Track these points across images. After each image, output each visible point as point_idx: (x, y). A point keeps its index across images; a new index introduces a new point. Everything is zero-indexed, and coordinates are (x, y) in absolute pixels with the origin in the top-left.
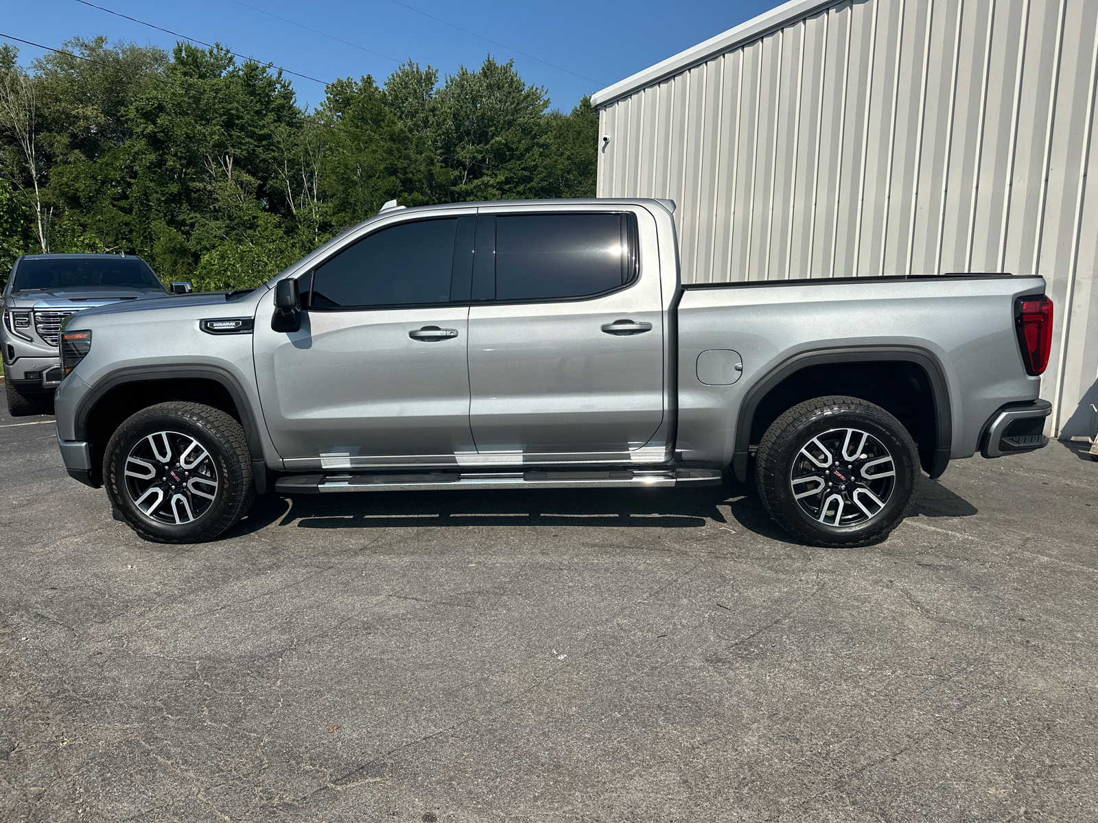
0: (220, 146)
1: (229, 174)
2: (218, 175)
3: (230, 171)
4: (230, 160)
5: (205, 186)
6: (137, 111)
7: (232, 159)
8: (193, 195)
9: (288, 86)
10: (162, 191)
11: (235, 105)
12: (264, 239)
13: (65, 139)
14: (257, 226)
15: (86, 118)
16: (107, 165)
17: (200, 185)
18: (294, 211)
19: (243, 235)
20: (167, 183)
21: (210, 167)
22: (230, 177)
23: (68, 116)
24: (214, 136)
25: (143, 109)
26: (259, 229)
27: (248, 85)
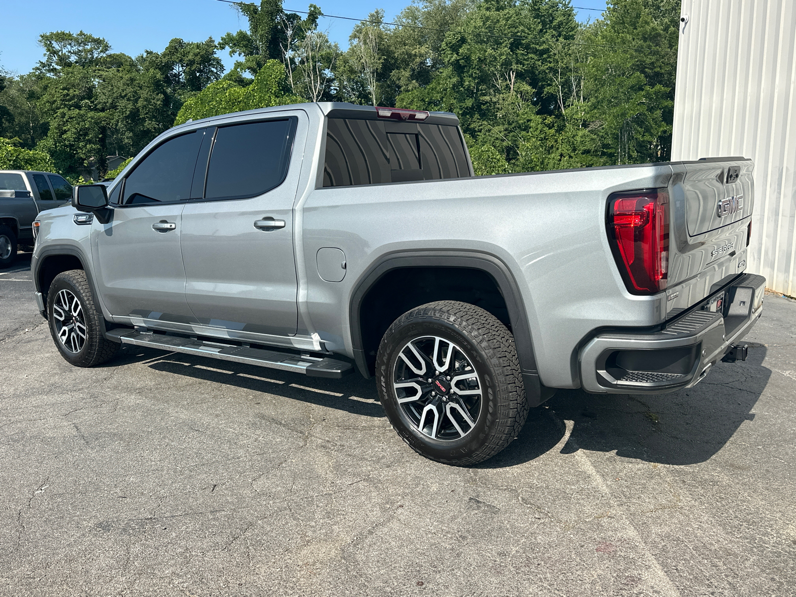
0: (507, 64)
1: (512, 86)
2: (503, 87)
3: (512, 83)
4: (513, 74)
5: (491, 99)
6: (447, 45)
7: (514, 73)
8: (483, 107)
9: (568, 5)
10: (460, 106)
11: (521, 28)
12: (534, 138)
13: (407, 74)
14: (530, 128)
15: (421, 55)
16: (433, 89)
17: (487, 98)
18: (564, 112)
19: (519, 136)
20: (465, 100)
21: (497, 83)
22: (512, 89)
23: (410, 55)
24: (502, 57)
25: (450, 43)
26: (531, 130)
27: (535, 10)
